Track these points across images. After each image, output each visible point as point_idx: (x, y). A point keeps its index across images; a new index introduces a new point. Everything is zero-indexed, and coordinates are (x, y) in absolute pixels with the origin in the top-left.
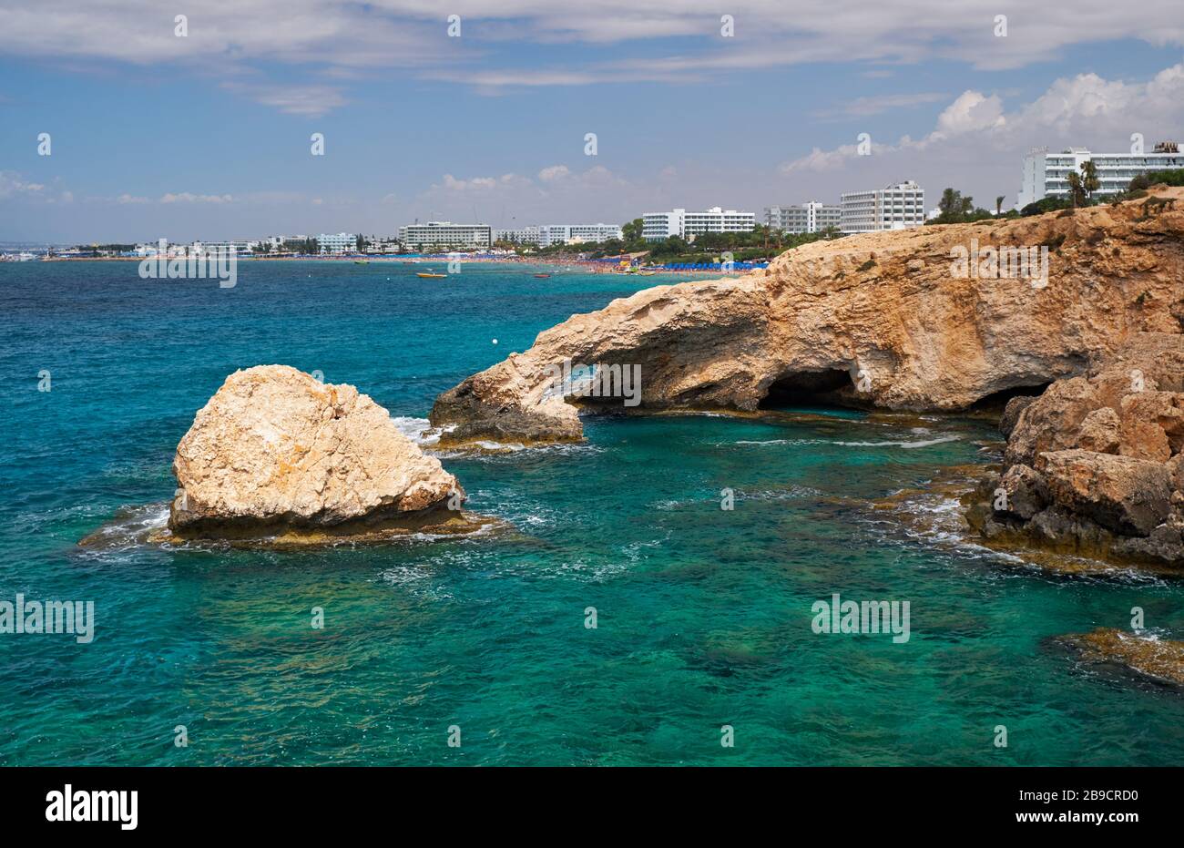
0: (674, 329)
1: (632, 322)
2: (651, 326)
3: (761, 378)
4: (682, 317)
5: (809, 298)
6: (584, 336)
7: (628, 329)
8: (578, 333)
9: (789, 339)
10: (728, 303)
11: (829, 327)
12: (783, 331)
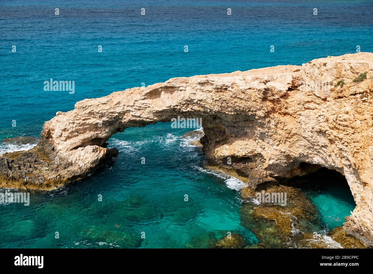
0: (184, 111)
1: (146, 101)
2: (161, 106)
3: (271, 162)
4: (189, 102)
5: (318, 101)
6: (107, 107)
7: (142, 106)
8: (103, 104)
9: (295, 134)
10: (226, 96)
11: (321, 132)
12: (289, 127)
